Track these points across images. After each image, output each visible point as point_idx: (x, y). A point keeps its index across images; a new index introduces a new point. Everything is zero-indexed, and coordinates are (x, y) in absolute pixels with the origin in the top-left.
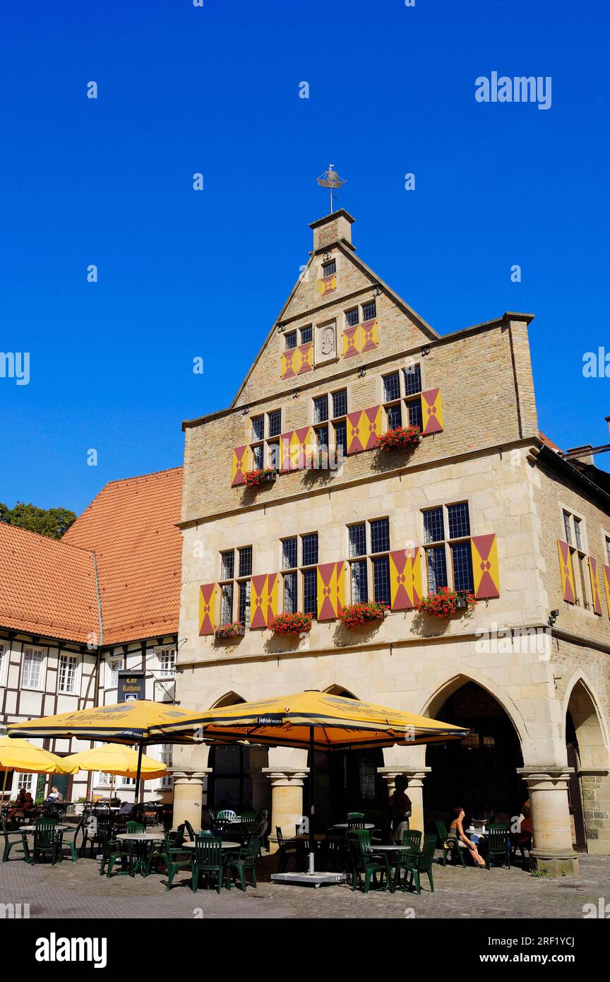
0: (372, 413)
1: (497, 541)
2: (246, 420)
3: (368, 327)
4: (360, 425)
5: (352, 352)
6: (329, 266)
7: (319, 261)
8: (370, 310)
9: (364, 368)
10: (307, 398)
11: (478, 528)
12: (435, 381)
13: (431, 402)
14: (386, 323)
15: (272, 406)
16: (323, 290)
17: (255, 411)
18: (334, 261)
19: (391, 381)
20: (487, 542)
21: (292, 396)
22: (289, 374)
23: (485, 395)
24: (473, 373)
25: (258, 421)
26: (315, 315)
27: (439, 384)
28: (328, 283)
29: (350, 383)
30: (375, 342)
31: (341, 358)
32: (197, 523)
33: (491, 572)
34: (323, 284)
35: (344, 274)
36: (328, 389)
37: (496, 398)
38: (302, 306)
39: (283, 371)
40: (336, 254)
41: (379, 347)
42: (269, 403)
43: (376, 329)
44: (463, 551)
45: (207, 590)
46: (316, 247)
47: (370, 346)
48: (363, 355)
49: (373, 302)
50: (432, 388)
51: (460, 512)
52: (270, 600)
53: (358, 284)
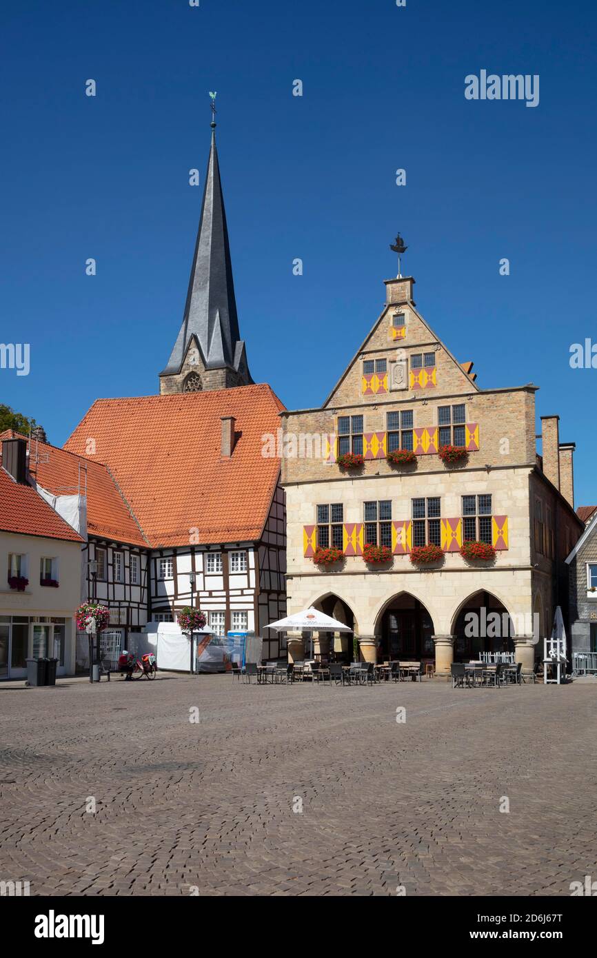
0: (431, 431)
1: (509, 519)
2: (334, 418)
3: (429, 372)
4: (423, 437)
5: (417, 386)
6: (399, 318)
7: (392, 312)
8: (430, 358)
9: (426, 399)
10: (383, 410)
11: (497, 510)
12: (475, 418)
13: (472, 431)
14: (441, 371)
15: (357, 412)
16: (394, 336)
17: (341, 413)
18: (404, 314)
19: (443, 411)
20: (502, 520)
21: (372, 408)
22: (369, 391)
23: (506, 433)
24: (500, 417)
25: (343, 421)
26: (389, 353)
27: (478, 421)
28: (399, 331)
29: (416, 408)
30: (435, 383)
31: (410, 389)
32: (298, 484)
33: (503, 536)
34: (394, 332)
35: (412, 327)
36: (399, 408)
37: (513, 436)
38: (378, 344)
39: (365, 390)
40: (406, 310)
41: (438, 387)
42: (353, 410)
43: (434, 374)
44: (486, 522)
45: (308, 529)
46: (390, 300)
47: (430, 385)
48: (425, 391)
49: (434, 353)
50: (473, 422)
51: (486, 501)
52: (358, 539)
53: (422, 338)
